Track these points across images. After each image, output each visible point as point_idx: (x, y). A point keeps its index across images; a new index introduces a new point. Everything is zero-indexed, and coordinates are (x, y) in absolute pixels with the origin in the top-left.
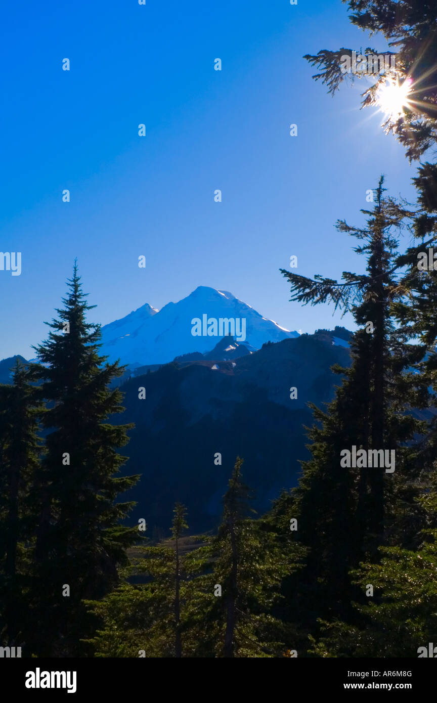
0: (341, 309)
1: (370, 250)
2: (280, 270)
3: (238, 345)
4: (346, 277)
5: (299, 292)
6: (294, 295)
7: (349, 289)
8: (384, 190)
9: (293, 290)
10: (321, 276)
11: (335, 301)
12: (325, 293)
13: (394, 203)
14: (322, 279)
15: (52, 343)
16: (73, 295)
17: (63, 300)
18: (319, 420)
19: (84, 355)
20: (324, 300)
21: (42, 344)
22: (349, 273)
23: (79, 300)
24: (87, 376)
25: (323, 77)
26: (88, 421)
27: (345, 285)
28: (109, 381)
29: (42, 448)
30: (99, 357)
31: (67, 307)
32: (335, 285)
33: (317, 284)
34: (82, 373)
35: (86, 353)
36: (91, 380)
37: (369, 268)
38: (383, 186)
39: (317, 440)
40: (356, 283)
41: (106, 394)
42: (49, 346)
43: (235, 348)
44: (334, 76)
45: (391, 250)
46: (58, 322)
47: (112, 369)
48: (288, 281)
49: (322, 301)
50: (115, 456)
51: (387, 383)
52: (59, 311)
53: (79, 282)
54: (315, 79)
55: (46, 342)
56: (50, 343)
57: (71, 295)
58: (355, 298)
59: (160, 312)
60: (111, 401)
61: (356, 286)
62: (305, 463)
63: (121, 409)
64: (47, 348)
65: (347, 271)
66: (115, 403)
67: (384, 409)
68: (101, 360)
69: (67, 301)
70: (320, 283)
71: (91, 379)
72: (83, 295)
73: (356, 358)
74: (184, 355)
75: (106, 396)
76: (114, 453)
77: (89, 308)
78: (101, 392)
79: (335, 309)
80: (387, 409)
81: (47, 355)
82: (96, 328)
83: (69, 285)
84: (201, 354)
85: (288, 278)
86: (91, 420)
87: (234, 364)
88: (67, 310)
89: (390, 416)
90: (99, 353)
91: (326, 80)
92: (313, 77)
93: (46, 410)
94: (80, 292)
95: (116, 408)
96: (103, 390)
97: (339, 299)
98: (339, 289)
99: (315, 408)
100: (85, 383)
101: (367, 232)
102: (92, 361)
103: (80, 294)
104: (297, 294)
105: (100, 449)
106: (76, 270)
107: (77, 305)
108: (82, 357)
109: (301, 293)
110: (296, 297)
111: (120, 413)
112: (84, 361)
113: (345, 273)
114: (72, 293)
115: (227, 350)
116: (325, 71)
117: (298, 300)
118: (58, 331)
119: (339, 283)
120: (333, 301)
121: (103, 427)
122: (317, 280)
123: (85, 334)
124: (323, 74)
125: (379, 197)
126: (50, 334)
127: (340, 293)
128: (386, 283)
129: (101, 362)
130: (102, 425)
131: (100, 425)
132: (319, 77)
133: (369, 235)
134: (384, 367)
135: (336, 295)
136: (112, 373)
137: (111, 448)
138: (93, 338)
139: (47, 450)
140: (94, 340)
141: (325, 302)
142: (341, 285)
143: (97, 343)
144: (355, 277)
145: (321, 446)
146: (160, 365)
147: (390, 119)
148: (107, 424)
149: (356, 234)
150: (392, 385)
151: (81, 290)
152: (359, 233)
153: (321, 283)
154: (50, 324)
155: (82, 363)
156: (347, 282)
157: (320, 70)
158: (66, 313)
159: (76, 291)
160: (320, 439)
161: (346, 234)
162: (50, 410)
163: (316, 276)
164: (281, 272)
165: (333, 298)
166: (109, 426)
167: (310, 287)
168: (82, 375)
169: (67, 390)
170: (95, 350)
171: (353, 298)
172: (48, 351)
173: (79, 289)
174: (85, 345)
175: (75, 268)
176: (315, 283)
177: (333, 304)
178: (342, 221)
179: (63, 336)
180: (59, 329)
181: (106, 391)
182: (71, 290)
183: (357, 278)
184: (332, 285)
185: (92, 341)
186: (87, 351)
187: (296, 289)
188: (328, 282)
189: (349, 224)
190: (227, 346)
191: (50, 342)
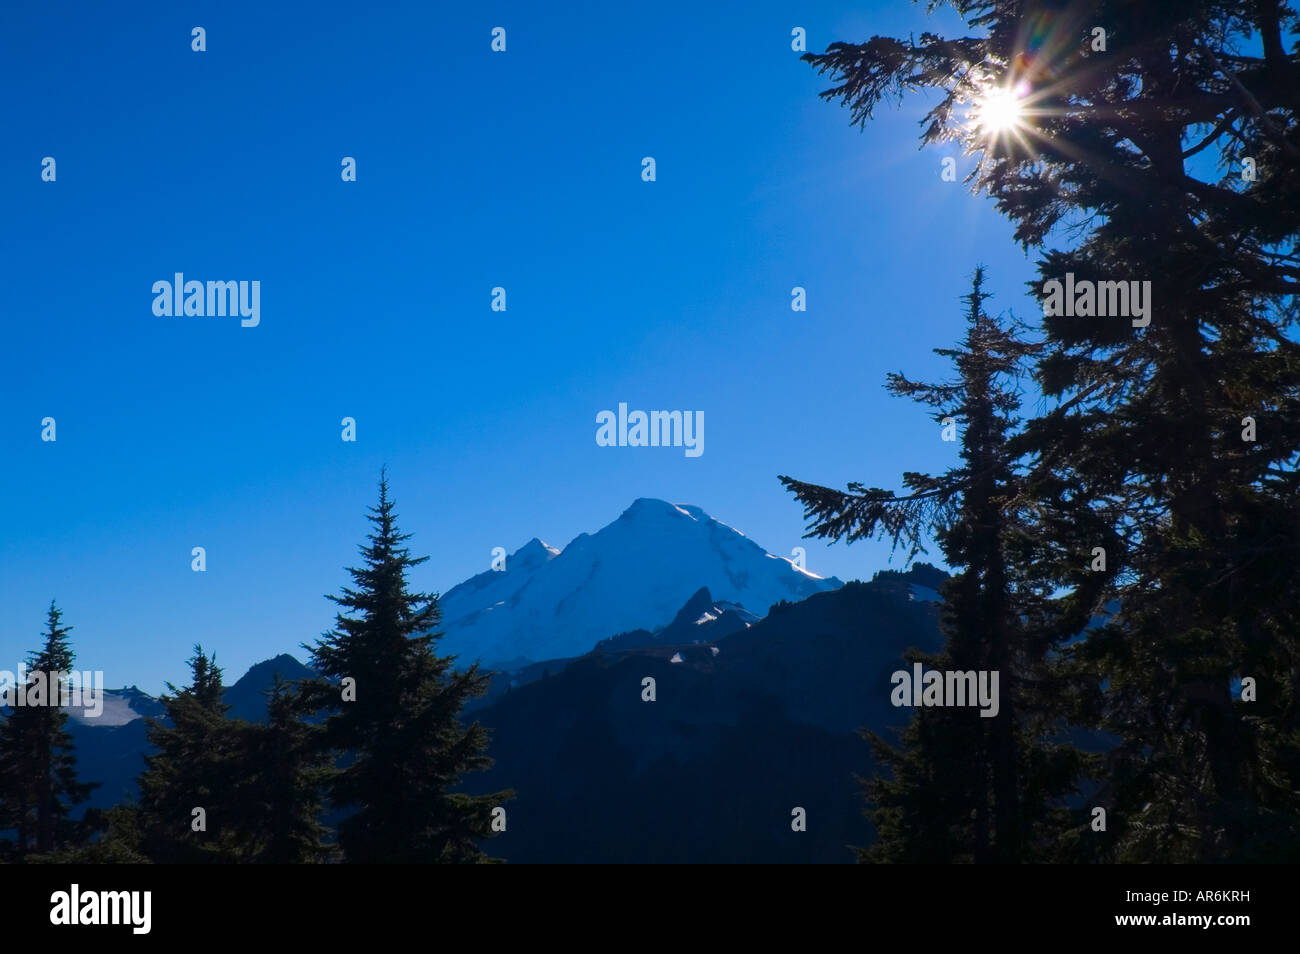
0: (904, 547)
1: (965, 417)
2: (780, 477)
3: (721, 612)
4: (911, 483)
5: (819, 520)
6: (810, 527)
7: (920, 505)
8: (985, 296)
9: (809, 516)
10: (860, 485)
11: (891, 533)
12: (870, 516)
13: (998, 331)
14: (863, 491)
15: (344, 636)
16: (380, 539)
17: (362, 551)
18: (884, 763)
19: (408, 657)
20: (869, 532)
21: (323, 639)
22: (916, 475)
23: (393, 548)
24: (416, 699)
25: (839, 94)
26: (420, 789)
27: (910, 499)
28: (460, 707)
29: (331, 848)
30: (438, 659)
31: (370, 563)
32: (891, 501)
33: (855, 501)
34: (405, 693)
35: (411, 653)
36: (424, 708)
37: (966, 452)
38: (983, 289)
39: (884, 803)
40: (933, 494)
41: (453, 735)
42: (337, 643)
43: (715, 618)
44: (862, 90)
45: (1007, 414)
46: (354, 594)
47: (464, 683)
48: (796, 499)
49: (866, 534)
50: (478, 859)
51: (1018, 680)
52: (354, 572)
53: (391, 513)
54: (826, 98)
55: (329, 636)
56: (338, 637)
57: (376, 540)
58: (933, 523)
59: (563, 553)
60: (465, 748)
61: (934, 499)
62: (863, 850)
63: (484, 761)
64: (334, 647)
65: (912, 472)
66: (474, 751)
67: (1015, 733)
68: (442, 665)
69: (370, 551)
70: (859, 498)
71: (424, 704)
72: (401, 539)
73: (950, 633)
74: (614, 638)
75: (456, 736)
76: (477, 851)
77: (413, 563)
78: (444, 730)
79: (894, 547)
80: (1020, 733)
81: (333, 661)
82: (430, 602)
83: (372, 519)
84: (648, 633)
85: (795, 494)
86: (427, 786)
87: (715, 650)
88: (371, 569)
89: (1029, 747)
90: (439, 651)
91: (848, 98)
92: (822, 95)
93: (337, 771)
94: (394, 533)
95: (477, 761)
96: (449, 725)
97: (899, 528)
98: (899, 508)
99: (875, 739)
100: (412, 713)
101: (950, 389)
102: (426, 669)
103: (394, 538)
104: (815, 524)
105: (447, 847)
106: (384, 490)
107: (390, 558)
108: (404, 661)
109: (824, 522)
110: (813, 529)
111: (484, 771)
112: (408, 669)
113: (907, 475)
114: (378, 535)
115: (700, 622)
116: (845, 82)
117: (819, 535)
118: (354, 611)
119: (897, 495)
120: (887, 532)
121: (451, 801)
122: (854, 494)
123: (407, 614)
124: (840, 89)
125: (975, 309)
126: (339, 618)
127: (900, 515)
128: (1002, 481)
129: (441, 669)
130: (449, 797)
131: (446, 796)
132: (834, 95)
133: (954, 395)
134: (1010, 648)
135: (893, 520)
136: (466, 691)
137: (469, 841)
138: (423, 621)
139: (341, 853)
140: (426, 626)
141: (871, 536)
142: (904, 499)
143: (432, 631)
144: (930, 480)
145: (894, 816)
146: (569, 659)
147: (980, 166)
148: (457, 794)
149: (928, 396)
150: (1028, 684)
151: (395, 529)
152: (935, 394)
153: (863, 499)
154: (338, 597)
155: (403, 673)
156: (914, 492)
157: (834, 81)
158: (367, 574)
159: (386, 530)
160: (889, 801)
161: (906, 400)
162: (344, 771)
163: (851, 486)
164: (781, 481)
165: (887, 526)
166: (463, 799)
167: (840, 508)
168: (405, 697)
169: (376, 729)
170: (429, 646)
171: (927, 525)
172: (336, 652)
173: (392, 526)
174: (409, 636)
175: (383, 486)
176: (851, 498)
177: (888, 539)
178: (895, 375)
179: (365, 621)
180: (356, 608)
181: (454, 726)
182: (377, 530)
183: (933, 484)
184: (884, 501)
185: (422, 628)
186: (412, 649)
187: (813, 513)
188: (877, 495)
189: (912, 379)
190: (701, 615)
191: (340, 635)
